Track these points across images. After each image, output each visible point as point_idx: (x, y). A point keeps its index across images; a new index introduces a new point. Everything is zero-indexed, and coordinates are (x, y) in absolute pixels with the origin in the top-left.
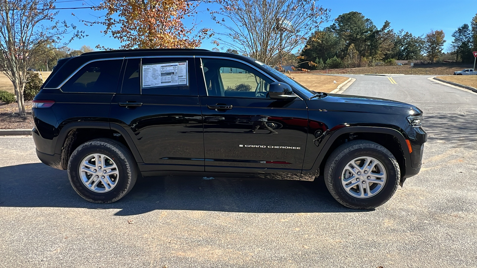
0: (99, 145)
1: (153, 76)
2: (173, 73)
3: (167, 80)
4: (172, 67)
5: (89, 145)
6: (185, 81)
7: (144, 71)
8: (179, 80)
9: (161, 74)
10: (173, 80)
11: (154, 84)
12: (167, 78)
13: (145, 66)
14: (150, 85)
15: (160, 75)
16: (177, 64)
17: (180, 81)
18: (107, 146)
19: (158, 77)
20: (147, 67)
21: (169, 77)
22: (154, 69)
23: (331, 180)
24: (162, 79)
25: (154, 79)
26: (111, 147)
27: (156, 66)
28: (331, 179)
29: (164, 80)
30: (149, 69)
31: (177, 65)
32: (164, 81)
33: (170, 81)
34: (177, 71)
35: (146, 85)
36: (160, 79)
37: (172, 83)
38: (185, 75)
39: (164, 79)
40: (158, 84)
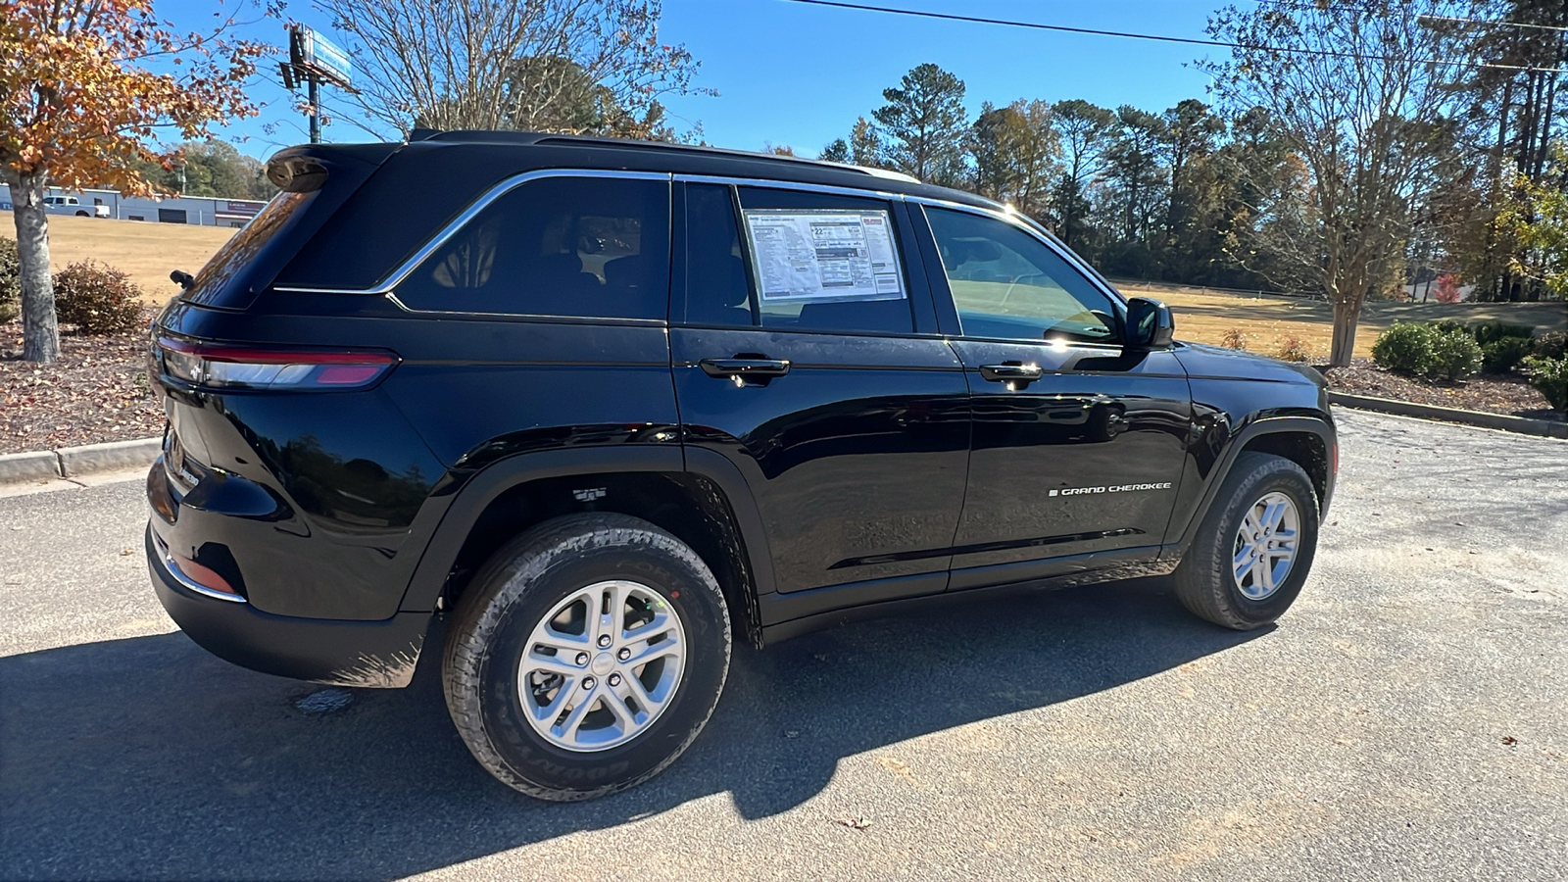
0: (625, 542)
1: (793, 258)
2: (854, 251)
3: (839, 275)
4: (846, 228)
5: (579, 547)
6: (893, 281)
7: (757, 238)
8: (877, 280)
9: (819, 251)
10: (858, 279)
11: (802, 290)
12: (839, 269)
13: (757, 219)
14: (788, 294)
15: (815, 254)
16: (857, 218)
17: (880, 282)
18: (655, 543)
19: (808, 263)
20: (765, 223)
21: (845, 267)
22: (789, 231)
23: (1220, 564)
24: (823, 272)
25: (797, 270)
26: (671, 547)
27: (793, 220)
28: (1218, 561)
29: (830, 275)
30: (770, 229)
31: (858, 224)
32: (832, 280)
33: (850, 280)
34: (863, 246)
35: (772, 289)
36: (818, 270)
37: (858, 286)
38: (892, 261)
39: (828, 272)
40: (814, 290)
